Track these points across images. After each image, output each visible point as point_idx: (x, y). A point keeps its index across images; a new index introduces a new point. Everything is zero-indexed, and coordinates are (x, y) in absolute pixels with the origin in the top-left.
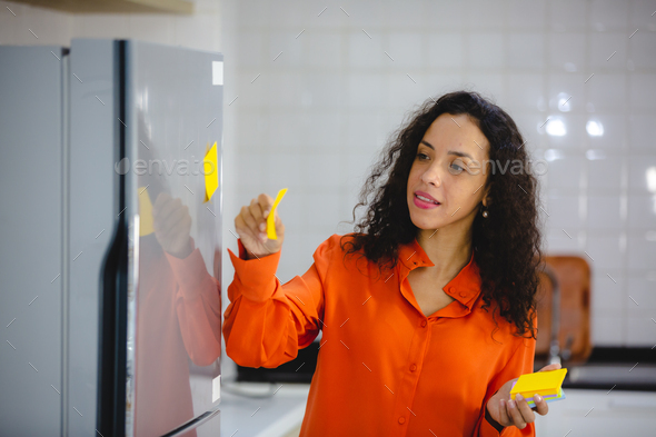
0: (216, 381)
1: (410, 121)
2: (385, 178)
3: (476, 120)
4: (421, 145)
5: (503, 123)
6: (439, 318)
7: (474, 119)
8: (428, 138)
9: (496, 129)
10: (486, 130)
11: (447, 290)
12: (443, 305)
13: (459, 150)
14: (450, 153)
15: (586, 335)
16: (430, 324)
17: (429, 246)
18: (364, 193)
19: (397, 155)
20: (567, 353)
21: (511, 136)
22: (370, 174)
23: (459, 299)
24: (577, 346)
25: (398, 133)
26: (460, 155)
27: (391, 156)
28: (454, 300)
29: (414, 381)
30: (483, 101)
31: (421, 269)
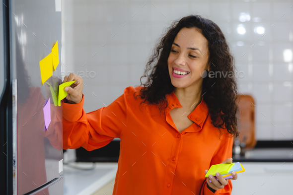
0: (61, 162)
1: (166, 32)
2: (156, 62)
3: (200, 30)
4: (173, 45)
5: (214, 30)
6: (186, 133)
7: (198, 29)
8: (176, 41)
9: (211, 34)
10: (205, 34)
11: (190, 117)
12: (188, 126)
13: (192, 47)
14: (188, 48)
15: (253, 135)
16: (182, 136)
17: (180, 95)
18: (146, 71)
19: (161, 50)
20: (243, 144)
21: (218, 36)
22: (148, 61)
23: (196, 122)
24: (248, 141)
25: (161, 39)
26: (193, 49)
27: (158, 51)
28: (194, 122)
29: (174, 166)
30: (203, 19)
31: (176, 108)
